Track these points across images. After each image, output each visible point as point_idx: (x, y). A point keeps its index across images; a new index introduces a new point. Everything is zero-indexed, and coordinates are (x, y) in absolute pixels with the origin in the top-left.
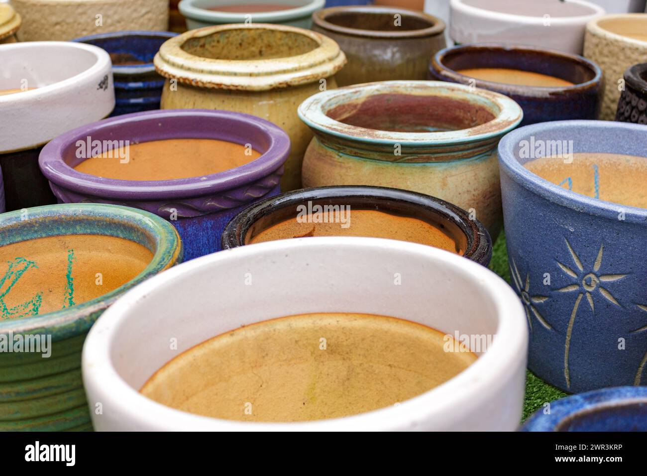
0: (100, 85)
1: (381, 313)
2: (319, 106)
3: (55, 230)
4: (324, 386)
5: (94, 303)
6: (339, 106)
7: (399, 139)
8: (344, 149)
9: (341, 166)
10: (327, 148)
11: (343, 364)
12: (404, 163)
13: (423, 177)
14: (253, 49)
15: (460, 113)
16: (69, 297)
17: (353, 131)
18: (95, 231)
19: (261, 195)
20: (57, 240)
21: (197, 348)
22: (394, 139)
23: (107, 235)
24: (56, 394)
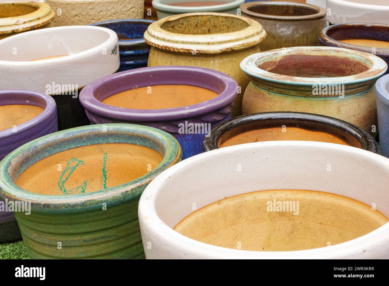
0: (112, 51)
1: (314, 190)
2: (254, 62)
3: (96, 141)
4: (277, 237)
5: (133, 183)
6: (265, 63)
7: (310, 82)
8: (272, 89)
9: (270, 100)
10: (261, 89)
11: (289, 223)
12: (312, 97)
13: (325, 107)
14: (204, 28)
15: (343, 67)
16: (104, 183)
17: (279, 77)
18: (121, 141)
19: (221, 119)
20: (97, 147)
21: (199, 211)
22: (307, 82)
23: (129, 144)
24: (108, 241)
